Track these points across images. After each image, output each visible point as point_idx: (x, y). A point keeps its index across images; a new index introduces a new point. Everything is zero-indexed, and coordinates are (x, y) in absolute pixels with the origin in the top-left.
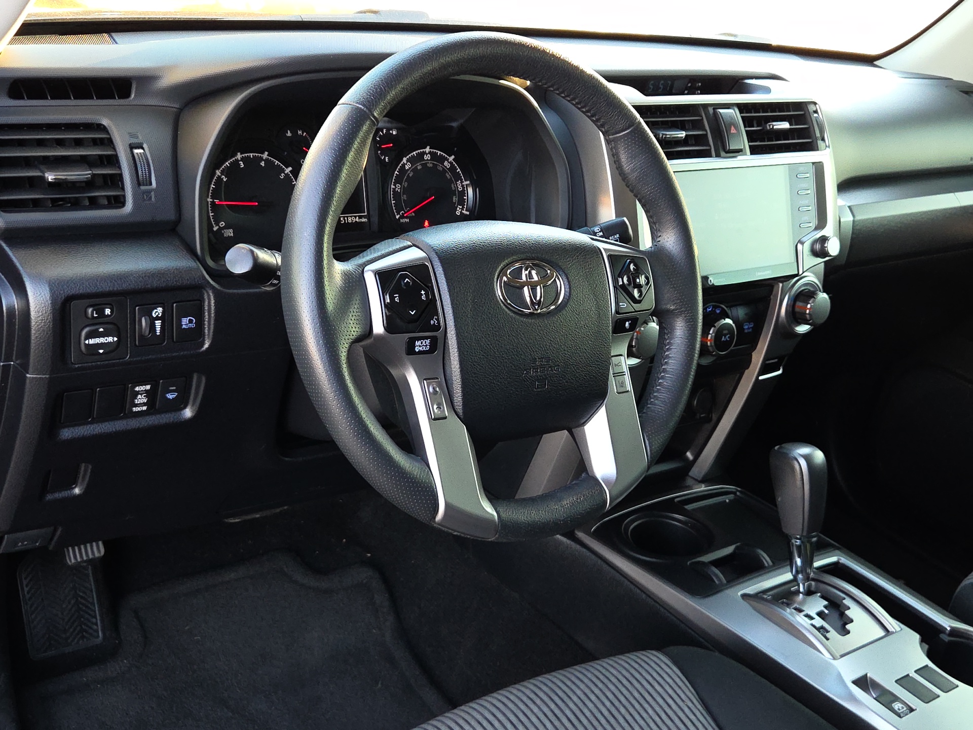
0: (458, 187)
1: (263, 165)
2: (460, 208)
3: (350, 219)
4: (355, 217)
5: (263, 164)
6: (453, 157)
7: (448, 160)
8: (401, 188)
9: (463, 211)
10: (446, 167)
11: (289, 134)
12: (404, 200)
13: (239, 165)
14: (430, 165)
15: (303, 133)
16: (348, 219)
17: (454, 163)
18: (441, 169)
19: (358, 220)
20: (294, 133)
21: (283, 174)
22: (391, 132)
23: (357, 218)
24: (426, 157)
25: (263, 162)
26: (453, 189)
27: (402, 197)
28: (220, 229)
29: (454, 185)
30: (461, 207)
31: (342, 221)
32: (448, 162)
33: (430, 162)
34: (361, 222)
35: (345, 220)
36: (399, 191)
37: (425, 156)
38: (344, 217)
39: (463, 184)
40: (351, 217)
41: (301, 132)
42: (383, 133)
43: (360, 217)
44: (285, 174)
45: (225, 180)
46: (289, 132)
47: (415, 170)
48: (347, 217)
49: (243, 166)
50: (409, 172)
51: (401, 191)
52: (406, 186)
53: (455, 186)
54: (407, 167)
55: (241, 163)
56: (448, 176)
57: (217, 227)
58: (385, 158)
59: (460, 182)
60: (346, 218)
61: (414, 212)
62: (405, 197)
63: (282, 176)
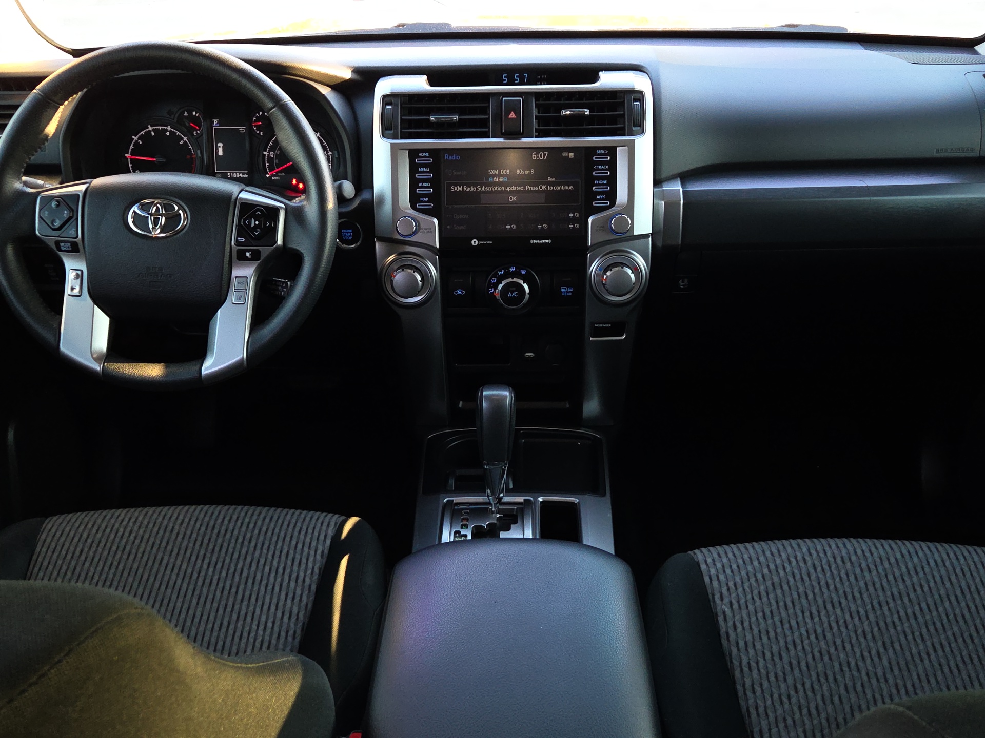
1: (168, 135)
3: (235, 174)
4: (239, 173)
11: (186, 114)
12: (276, 163)
13: (151, 134)
15: (196, 114)
19: (241, 176)
20: (190, 113)
21: (182, 141)
22: (265, 114)
25: (168, 133)
27: (275, 162)
34: (244, 177)
35: (231, 175)
36: (272, 157)
39: (329, 154)
40: (236, 173)
42: (259, 114)
43: (243, 174)
45: (141, 143)
46: (186, 113)
51: (274, 156)
52: (278, 153)
55: (153, 133)
58: (260, 133)
59: (325, 152)
62: (277, 161)
63: (181, 142)
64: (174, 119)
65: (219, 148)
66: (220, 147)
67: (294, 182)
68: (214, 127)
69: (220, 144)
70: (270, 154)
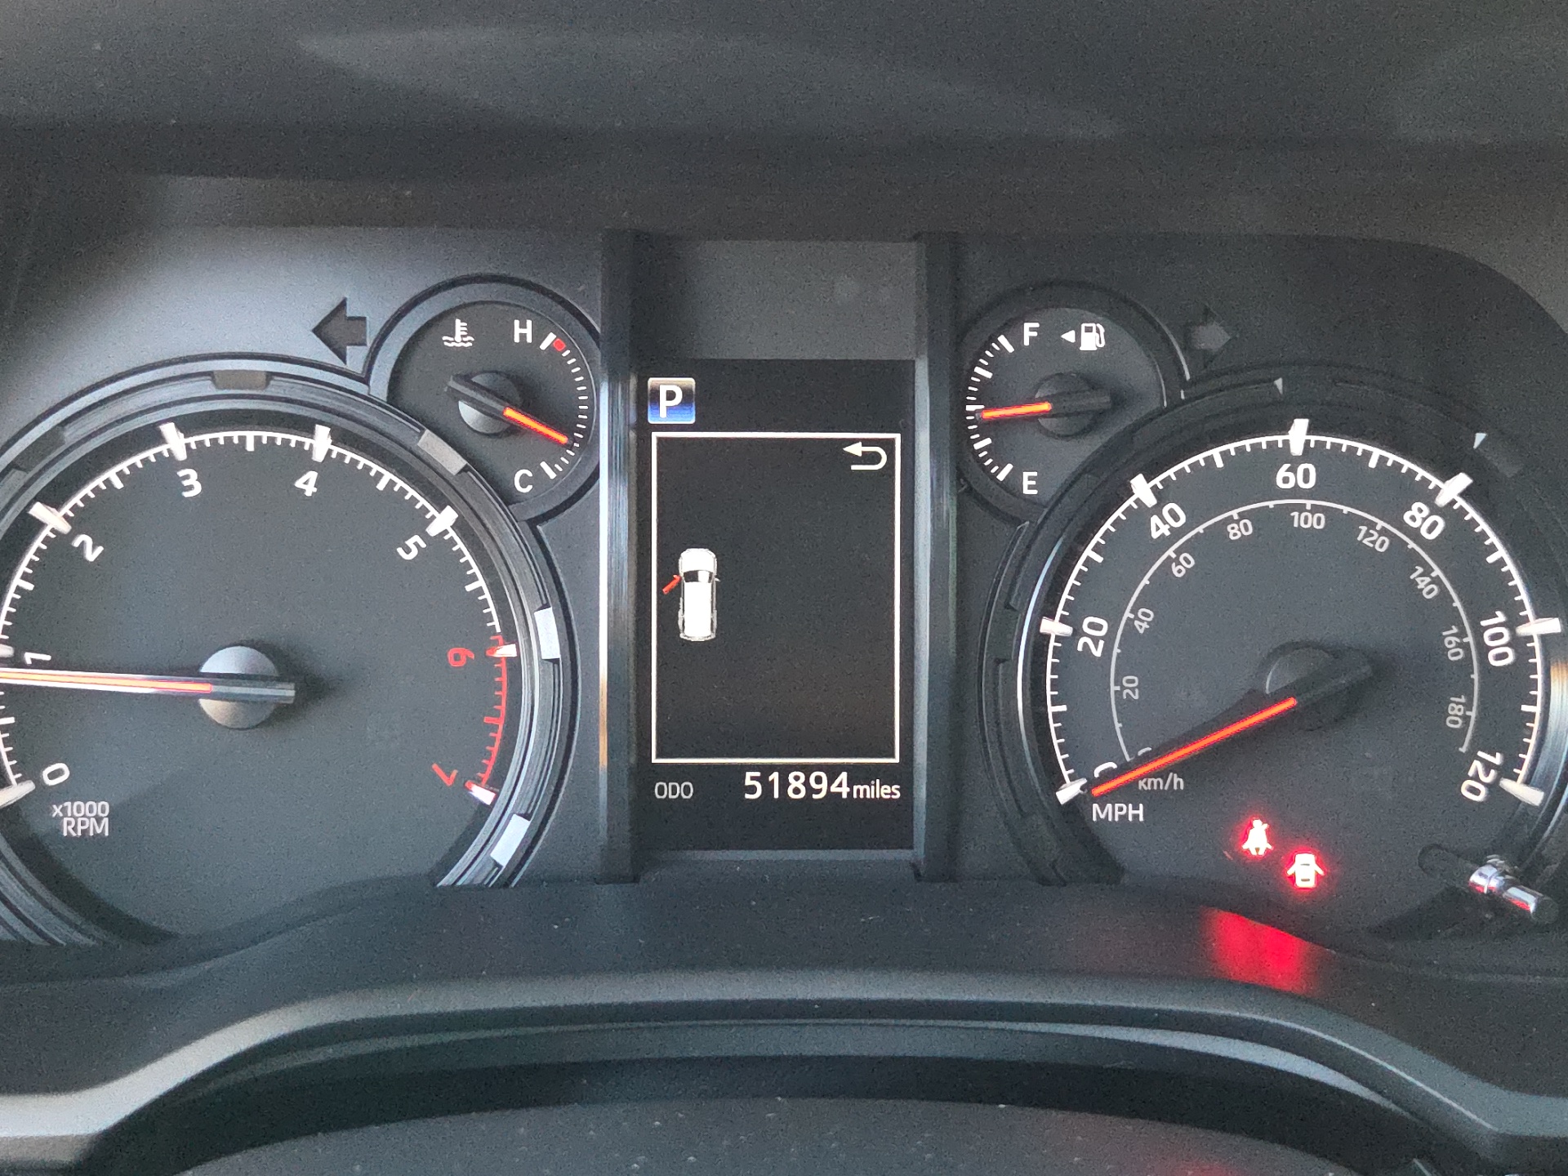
0: (1483, 650)
1: (310, 490)
2: (1488, 766)
3: (796, 782)
4: (833, 772)
5: (308, 483)
6: (1462, 481)
7: (1429, 497)
8: (1109, 639)
9: (1507, 784)
10: (1415, 534)
11: (460, 336)
12: (1124, 704)
13: (178, 486)
14: (1309, 520)
15: (539, 336)
16: (784, 784)
17: (1472, 514)
18: (1382, 545)
19: (845, 790)
20: (491, 333)
21: (413, 542)
22: (1070, 336)
23: (844, 776)
24: (1284, 477)
25: (312, 476)
26: (1454, 654)
27: (1115, 688)
28: (43, 796)
29: (1462, 634)
30: (1497, 760)
31: (753, 790)
32: (1435, 510)
33: (1309, 503)
34: (864, 800)
35: (768, 787)
36: (1098, 653)
37: (1282, 472)
38: (766, 770)
39: (1522, 630)
40: (807, 770)
41: (528, 331)
42: (1016, 340)
43: (858, 775)
44: (425, 536)
45: (91, 555)
46: (460, 326)
47: (1211, 546)
48: (785, 771)
49: (198, 489)
50: (1171, 553)
51: (1107, 651)
52: (1142, 627)
53: (1470, 639)
54: (1158, 528)
55: (190, 477)
56: (1423, 583)
57: (28, 787)
58: (1016, 476)
59: (1501, 617)
60: (775, 776)
61: (1181, 768)
62: (1131, 687)
63: (412, 548)
64: (365, 380)
65: (689, 587)
66: (692, 576)
67: (1258, 840)
68: (655, 435)
69: (699, 560)
70: (1078, 633)
